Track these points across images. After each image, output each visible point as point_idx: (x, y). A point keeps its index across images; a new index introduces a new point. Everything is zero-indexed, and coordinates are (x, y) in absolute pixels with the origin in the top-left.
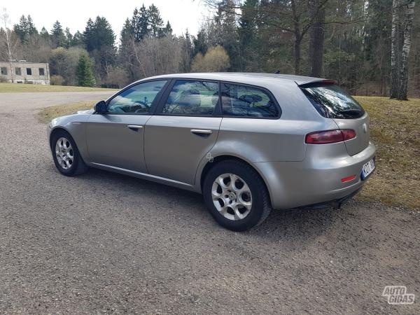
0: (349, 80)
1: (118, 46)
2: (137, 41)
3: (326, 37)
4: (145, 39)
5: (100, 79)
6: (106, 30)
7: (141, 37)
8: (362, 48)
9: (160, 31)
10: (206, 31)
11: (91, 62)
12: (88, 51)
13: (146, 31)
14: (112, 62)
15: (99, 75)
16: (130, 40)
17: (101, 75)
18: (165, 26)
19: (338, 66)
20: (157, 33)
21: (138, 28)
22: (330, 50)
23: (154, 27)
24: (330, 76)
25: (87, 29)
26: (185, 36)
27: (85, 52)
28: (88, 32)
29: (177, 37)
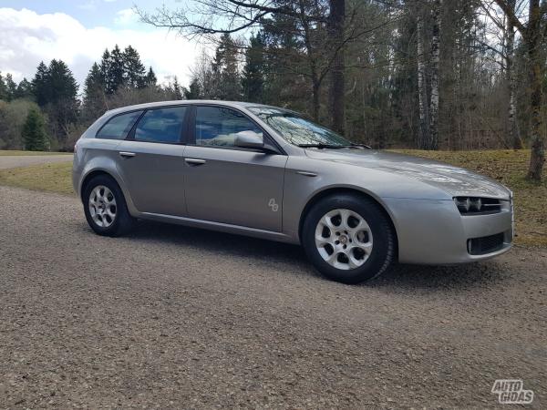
0: (376, 140)
1: (81, 99)
2: (109, 93)
3: (347, 90)
4: (120, 90)
5: (56, 142)
6: (66, 78)
7: (115, 88)
8: (389, 104)
9: (140, 81)
10: (200, 82)
11: (44, 119)
12: (39, 105)
13: (120, 80)
14: (73, 120)
15: (55, 137)
16: (99, 91)
17: (58, 137)
18: (146, 74)
19: (363, 124)
20: (135, 83)
21: (110, 75)
22: (353, 105)
23: (132, 75)
24: (355, 136)
25: (37, 76)
26: (173, 87)
27: (36, 106)
28: (38, 80)
29: (163, 87)
